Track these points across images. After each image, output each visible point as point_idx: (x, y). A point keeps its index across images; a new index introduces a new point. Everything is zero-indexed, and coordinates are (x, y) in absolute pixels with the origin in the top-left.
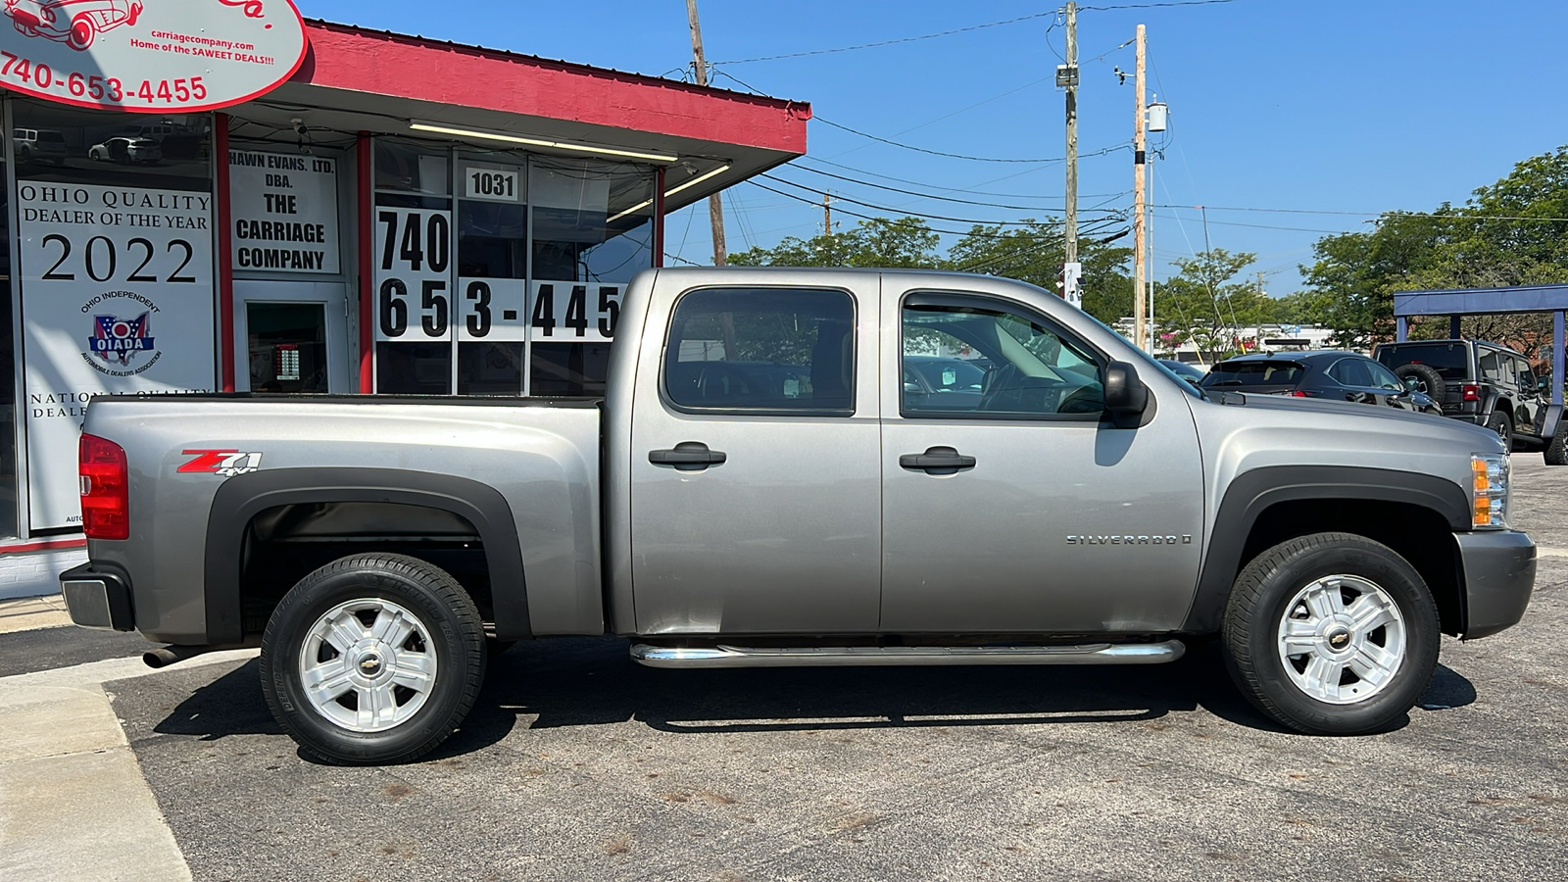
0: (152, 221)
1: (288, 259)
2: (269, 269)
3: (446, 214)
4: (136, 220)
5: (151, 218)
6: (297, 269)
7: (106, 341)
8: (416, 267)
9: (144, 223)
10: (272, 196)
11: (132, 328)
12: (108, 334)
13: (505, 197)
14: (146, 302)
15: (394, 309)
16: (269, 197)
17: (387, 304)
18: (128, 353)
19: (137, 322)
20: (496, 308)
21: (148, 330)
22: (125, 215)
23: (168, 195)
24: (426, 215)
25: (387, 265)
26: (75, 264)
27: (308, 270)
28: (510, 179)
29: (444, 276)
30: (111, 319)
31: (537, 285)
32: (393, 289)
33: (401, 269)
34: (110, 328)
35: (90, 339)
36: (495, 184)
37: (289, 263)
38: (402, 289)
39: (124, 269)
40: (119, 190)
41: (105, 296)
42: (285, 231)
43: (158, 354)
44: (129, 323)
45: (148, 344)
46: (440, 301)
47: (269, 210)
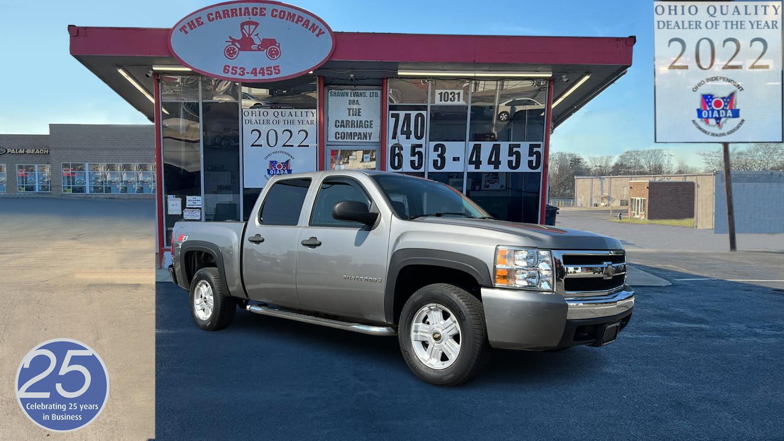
1: (356, 136)
2: (348, 140)
3: (424, 113)
4: (286, 122)
5: (292, 121)
6: (360, 140)
7: (274, 171)
8: (408, 138)
9: (289, 123)
10: (351, 109)
11: (283, 166)
12: (274, 168)
13: (456, 103)
14: (289, 155)
15: (397, 158)
16: (349, 109)
17: (393, 155)
19: (285, 163)
20: (448, 156)
21: (290, 166)
22: (281, 120)
23: (299, 111)
24: (414, 114)
25: (394, 137)
26: (263, 141)
27: (365, 140)
28: (459, 94)
29: (422, 142)
30: (276, 162)
31: (471, 144)
32: (397, 148)
33: (402, 138)
34: (275, 165)
35: (268, 170)
36: (450, 96)
37: (356, 138)
38: (401, 148)
39: (281, 142)
40: (279, 110)
41: (273, 153)
42: (356, 124)
44: (282, 163)
45: (290, 172)
46: (420, 154)
47: (349, 115)
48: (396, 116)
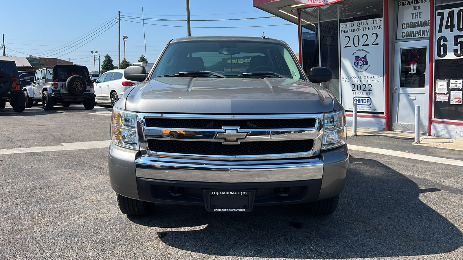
0: (368, 29)
1: (417, 34)
2: (411, 37)
4: (364, 29)
5: (368, 28)
6: (420, 37)
7: (357, 63)
8: (452, 31)
9: (366, 29)
10: (414, 13)
11: (363, 59)
12: (358, 61)
14: (366, 51)
15: (442, 48)
16: (413, 14)
17: (439, 46)
18: (362, 66)
19: (364, 57)
21: (367, 59)
22: (362, 28)
23: (372, 20)
24: (456, 10)
25: (440, 31)
26: (351, 43)
27: (423, 36)
30: (358, 57)
32: (442, 40)
33: (446, 32)
34: (358, 59)
35: (354, 62)
37: (417, 35)
38: (445, 40)
39: (361, 43)
40: (360, 22)
41: (357, 51)
42: (417, 24)
43: (369, 66)
44: (362, 57)
45: (367, 63)
46: (461, 43)
47: (413, 18)
48: (442, 15)
